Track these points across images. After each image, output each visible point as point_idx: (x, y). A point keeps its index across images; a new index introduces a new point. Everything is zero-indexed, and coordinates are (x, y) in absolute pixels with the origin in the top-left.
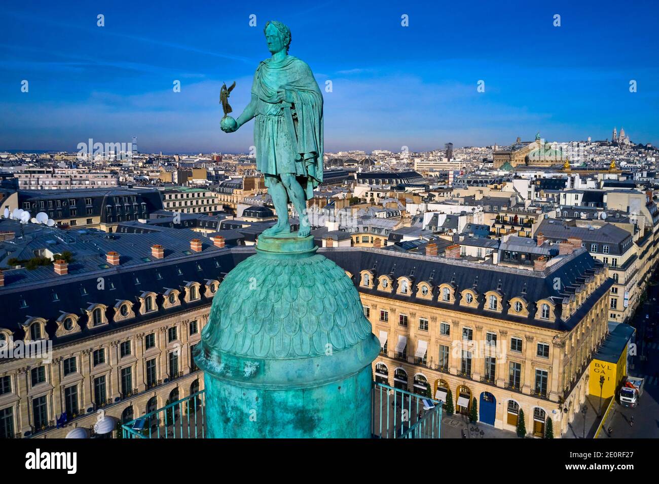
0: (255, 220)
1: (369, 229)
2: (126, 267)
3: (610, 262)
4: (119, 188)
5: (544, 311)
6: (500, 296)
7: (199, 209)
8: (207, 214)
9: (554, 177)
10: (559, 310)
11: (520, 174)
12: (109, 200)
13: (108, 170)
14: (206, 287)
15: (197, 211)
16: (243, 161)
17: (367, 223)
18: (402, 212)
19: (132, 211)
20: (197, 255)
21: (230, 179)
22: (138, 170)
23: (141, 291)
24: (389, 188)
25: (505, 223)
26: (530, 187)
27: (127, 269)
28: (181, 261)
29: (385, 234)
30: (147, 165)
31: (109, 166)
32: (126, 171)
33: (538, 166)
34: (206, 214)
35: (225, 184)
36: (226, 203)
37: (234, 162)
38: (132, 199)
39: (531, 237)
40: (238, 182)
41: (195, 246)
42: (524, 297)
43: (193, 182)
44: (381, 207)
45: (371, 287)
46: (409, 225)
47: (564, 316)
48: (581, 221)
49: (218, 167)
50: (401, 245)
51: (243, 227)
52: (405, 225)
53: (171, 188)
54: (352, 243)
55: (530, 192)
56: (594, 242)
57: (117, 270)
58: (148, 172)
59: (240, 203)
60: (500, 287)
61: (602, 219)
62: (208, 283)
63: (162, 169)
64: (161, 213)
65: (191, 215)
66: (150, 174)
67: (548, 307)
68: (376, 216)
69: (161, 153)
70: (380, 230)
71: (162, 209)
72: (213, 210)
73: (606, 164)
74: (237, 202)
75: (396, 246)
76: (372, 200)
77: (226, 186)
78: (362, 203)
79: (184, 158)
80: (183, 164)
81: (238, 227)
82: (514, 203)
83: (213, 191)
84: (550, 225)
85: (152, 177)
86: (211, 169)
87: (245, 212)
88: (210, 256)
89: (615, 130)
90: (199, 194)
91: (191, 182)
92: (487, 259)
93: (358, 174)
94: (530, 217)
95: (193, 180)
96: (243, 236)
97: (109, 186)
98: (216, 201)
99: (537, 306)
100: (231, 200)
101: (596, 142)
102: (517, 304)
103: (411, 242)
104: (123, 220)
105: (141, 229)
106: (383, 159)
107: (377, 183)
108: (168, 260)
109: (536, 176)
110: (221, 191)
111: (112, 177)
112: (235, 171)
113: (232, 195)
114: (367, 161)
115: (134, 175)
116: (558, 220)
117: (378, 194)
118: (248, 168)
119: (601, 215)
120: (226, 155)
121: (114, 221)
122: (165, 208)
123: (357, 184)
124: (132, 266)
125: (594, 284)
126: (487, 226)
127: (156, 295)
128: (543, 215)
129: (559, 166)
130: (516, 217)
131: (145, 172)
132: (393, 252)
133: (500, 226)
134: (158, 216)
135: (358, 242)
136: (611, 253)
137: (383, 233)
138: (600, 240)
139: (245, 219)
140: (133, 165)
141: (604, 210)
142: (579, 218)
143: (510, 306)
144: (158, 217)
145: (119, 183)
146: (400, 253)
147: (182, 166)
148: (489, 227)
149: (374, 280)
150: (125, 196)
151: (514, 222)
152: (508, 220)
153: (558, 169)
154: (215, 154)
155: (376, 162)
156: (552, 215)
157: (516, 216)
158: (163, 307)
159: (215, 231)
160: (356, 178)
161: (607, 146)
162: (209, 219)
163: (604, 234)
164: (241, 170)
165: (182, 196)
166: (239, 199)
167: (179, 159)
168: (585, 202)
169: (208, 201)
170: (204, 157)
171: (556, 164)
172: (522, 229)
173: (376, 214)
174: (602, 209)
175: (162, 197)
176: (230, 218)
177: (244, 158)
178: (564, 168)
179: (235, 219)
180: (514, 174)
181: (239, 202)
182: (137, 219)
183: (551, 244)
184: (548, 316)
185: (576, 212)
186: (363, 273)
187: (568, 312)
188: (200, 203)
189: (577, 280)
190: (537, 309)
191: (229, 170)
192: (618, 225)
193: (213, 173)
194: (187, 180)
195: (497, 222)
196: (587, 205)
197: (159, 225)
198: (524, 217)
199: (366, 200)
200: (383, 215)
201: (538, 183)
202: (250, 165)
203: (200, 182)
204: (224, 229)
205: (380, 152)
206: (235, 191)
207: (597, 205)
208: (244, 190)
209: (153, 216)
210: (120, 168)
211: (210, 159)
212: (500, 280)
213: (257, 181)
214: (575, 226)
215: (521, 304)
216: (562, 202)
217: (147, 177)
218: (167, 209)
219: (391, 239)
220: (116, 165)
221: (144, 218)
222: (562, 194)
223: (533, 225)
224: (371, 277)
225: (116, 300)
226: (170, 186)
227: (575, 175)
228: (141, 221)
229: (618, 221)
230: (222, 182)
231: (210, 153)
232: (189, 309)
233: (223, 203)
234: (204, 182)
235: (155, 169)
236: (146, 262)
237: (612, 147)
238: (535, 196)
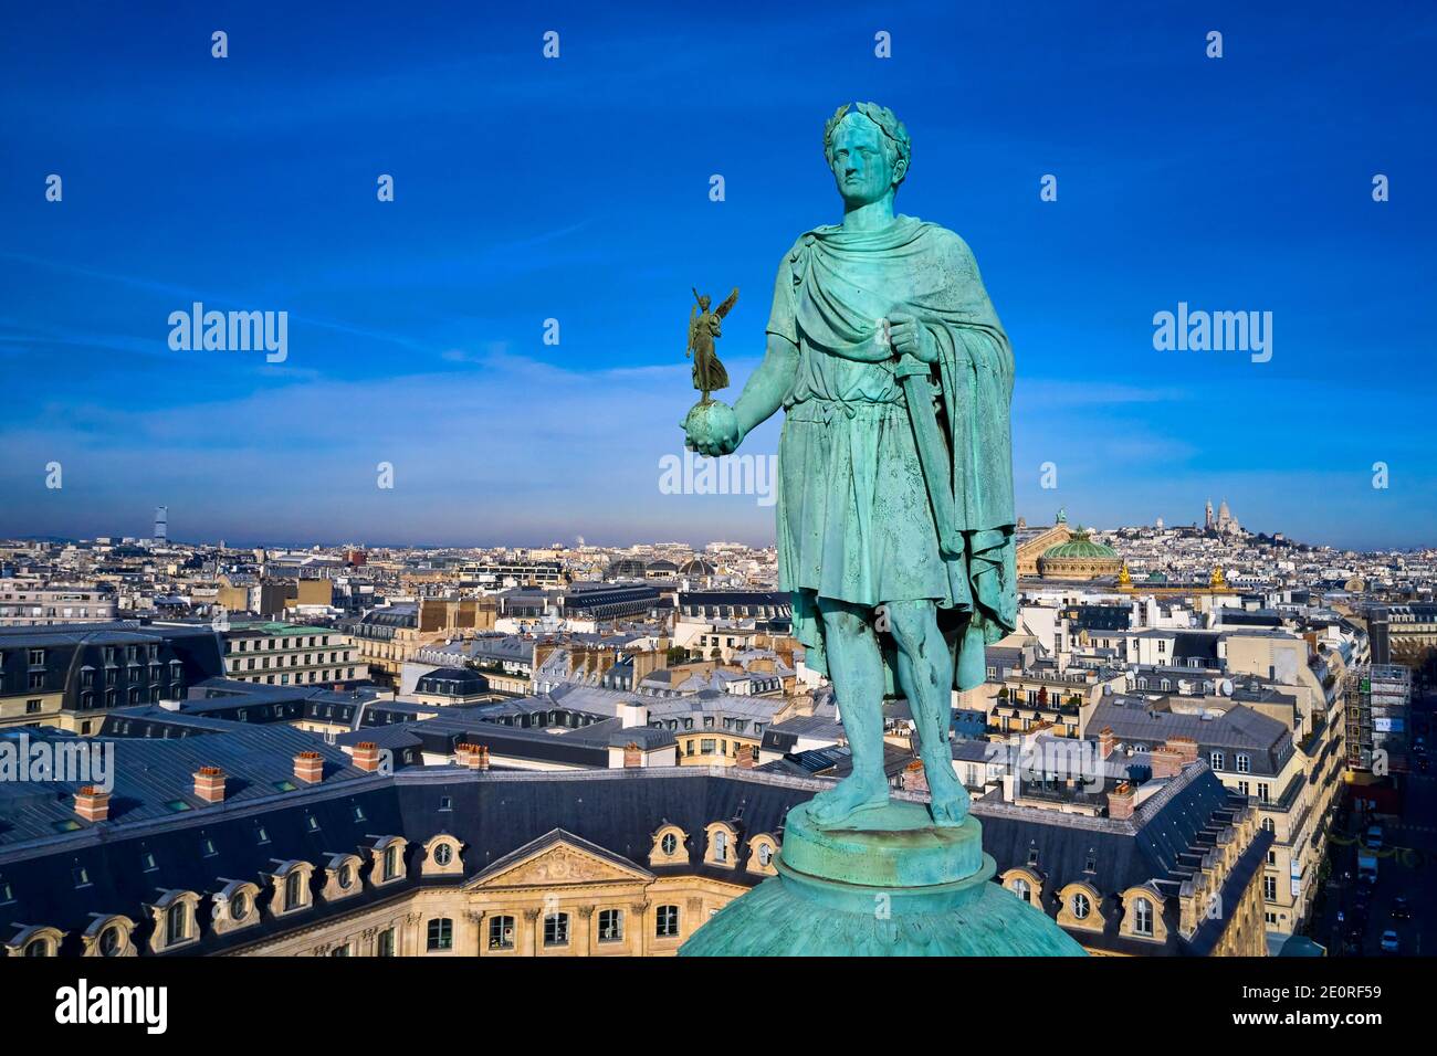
0: (445, 701)
1: (716, 722)
2: (123, 827)
3: (1253, 791)
4: (118, 625)
5: (1139, 915)
6: (1037, 880)
7: (312, 674)
8: (331, 686)
9: (1103, 602)
10: (1172, 913)
11: (1033, 596)
12: (91, 654)
13: (91, 581)
14: (329, 872)
15: (305, 679)
16: (416, 564)
17: (712, 706)
18: (785, 682)
19: (146, 679)
20: (308, 791)
21: (387, 604)
22: (164, 582)
23: (158, 889)
24: (752, 626)
25: (1019, 705)
26: (1058, 624)
27: (127, 830)
28: (269, 806)
29: (753, 734)
30: (188, 571)
31: (94, 573)
32: (134, 584)
33: (1065, 578)
34: (326, 686)
35: (375, 617)
36: (375, 661)
37: (394, 567)
38: (148, 651)
39: (1078, 738)
40: (408, 611)
41: (305, 769)
42: (1091, 882)
43: (298, 610)
44: (738, 670)
45: (731, 862)
46: (806, 712)
47: (1184, 927)
48: (1182, 699)
49: (358, 577)
50: (798, 759)
51: (418, 719)
52: (800, 712)
53: (244, 625)
54: (678, 754)
55: (1058, 636)
56: (1215, 748)
57: (100, 835)
58: (189, 586)
59: (410, 661)
60: (1033, 858)
61: (1224, 695)
62: (334, 863)
63: (224, 580)
64: (218, 685)
65: (289, 689)
66: (195, 592)
67: (1149, 905)
68: (727, 690)
69: (222, 543)
70: (742, 724)
71: (220, 674)
72: (344, 677)
73: (1199, 576)
74: (402, 657)
75: (787, 762)
76: (716, 653)
77: (377, 621)
78: (693, 662)
79: (277, 555)
80: (275, 568)
81: (406, 718)
82: (1030, 661)
83: (346, 631)
84: (1117, 708)
85: (199, 599)
86: (342, 581)
87: (421, 682)
88: (343, 794)
89: (1210, 504)
90: (312, 641)
91: (292, 610)
92: (989, 789)
93: (681, 595)
94: (1073, 692)
95: (299, 606)
96: (421, 741)
97: (91, 620)
98: (353, 656)
99: (1123, 905)
100: (387, 655)
101: (1173, 529)
102: (1078, 900)
103: (818, 753)
104: (121, 702)
105: (164, 726)
106: (730, 561)
107: (724, 615)
108: (234, 806)
109: (1066, 601)
110: (366, 631)
111: (100, 598)
112: (397, 586)
113: (392, 641)
114: (696, 566)
115: (154, 593)
116: (1133, 696)
117: (729, 640)
118: (427, 579)
119: (1222, 685)
120: (376, 550)
121: (98, 704)
122: (227, 674)
123: (682, 618)
124: (141, 824)
125: (1234, 845)
126: (978, 712)
127: (197, 897)
128: (1100, 686)
129: (1107, 579)
130: (1043, 693)
131: (183, 587)
132: (784, 777)
133: (1009, 713)
134: (209, 692)
135: (691, 753)
136: (1256, 771)
137: (749, 730)
138: (1228, 742)
139: (421, 699)
140: (154, 571)
141: (1223, 674)
142: (1175, 692)
143: (1061, 905)
144: (207, 696)
145: (118, 614)
146: (799, 780)
147: (272, 575)
148: (984, 716)
149: (737, 846)
150: (131, 645)
151: (1039, 703)
152: (1027, 699)
153: (1107, 585)
154: (351, 548)
155: (716, 569)
156: (1118, 686)
157: (1043, 689)
158: (214, 931)
159: (348, 730)
160: (676, 603)
161: (1196, 537)
162: (334, 699)
163: (1234, 729)
164: (412, 585)
165: (272, 644)
166: (408, 651)
167: (266, 559)
168: (1179, 658)
169: (333, 656)
170: (326, 554)
171: (1102, 574)
172: (1059, 719)
173: (729, 685)
174: (1218, 672)
175: (221, 647)
176: (388, 696)
177: (419, 557)
178: (1119, 583)
179: (398, 699)
180: (1020, 597)
181: (406, 658)
182: (155, 701)
183: (1130, 753)
184: (1149, 927)
185: (1165, 680)
186: (713, 829)
187: (1193, 915)
188: (314, 660)
189: (1200, 837)
190: (1122, 912)
191: (382, 585)
192: (1261, 708)
193: (348, 591)
194: (282, 606)
195: (1003, 704)
196: (1184, 663)
197: (211, 714)
198: (1060, 691)
199: (701, 653)
200: (744, 688)
201: (1074, 615)
202: (431, 573)
203: (315, 610)
204: (370, 724)
205: (724, 545)
206: (399, 631)
207: (1206, 664)
208: (421, 631)
209: (197, 693)
210: (120, 578)
211: (339, 559)
212: (1033, 842)
213: (452, 609)
214: (1169, 710)
215: (1085, 900)
216: (1132, 656)
217: (187, 600)
218: (232, 676)
219: (768, 744)
220: (112, 570)
221: (174, 699)
222: (1130, 640)
223: (1081, 709)
224: (730, 838)
225: (91, 914)
226: (244, 620)
227: (1146, 598)
228: (167, 705)
229: (1257, 700)
230: (369, 611)
231: (338, 545)
232: (279, 933)
233: (368, 660)
234: (325, 611)
235: (208, 579)
236: (178, 812)
237: (1206, 540)
238: (1070, 643)
